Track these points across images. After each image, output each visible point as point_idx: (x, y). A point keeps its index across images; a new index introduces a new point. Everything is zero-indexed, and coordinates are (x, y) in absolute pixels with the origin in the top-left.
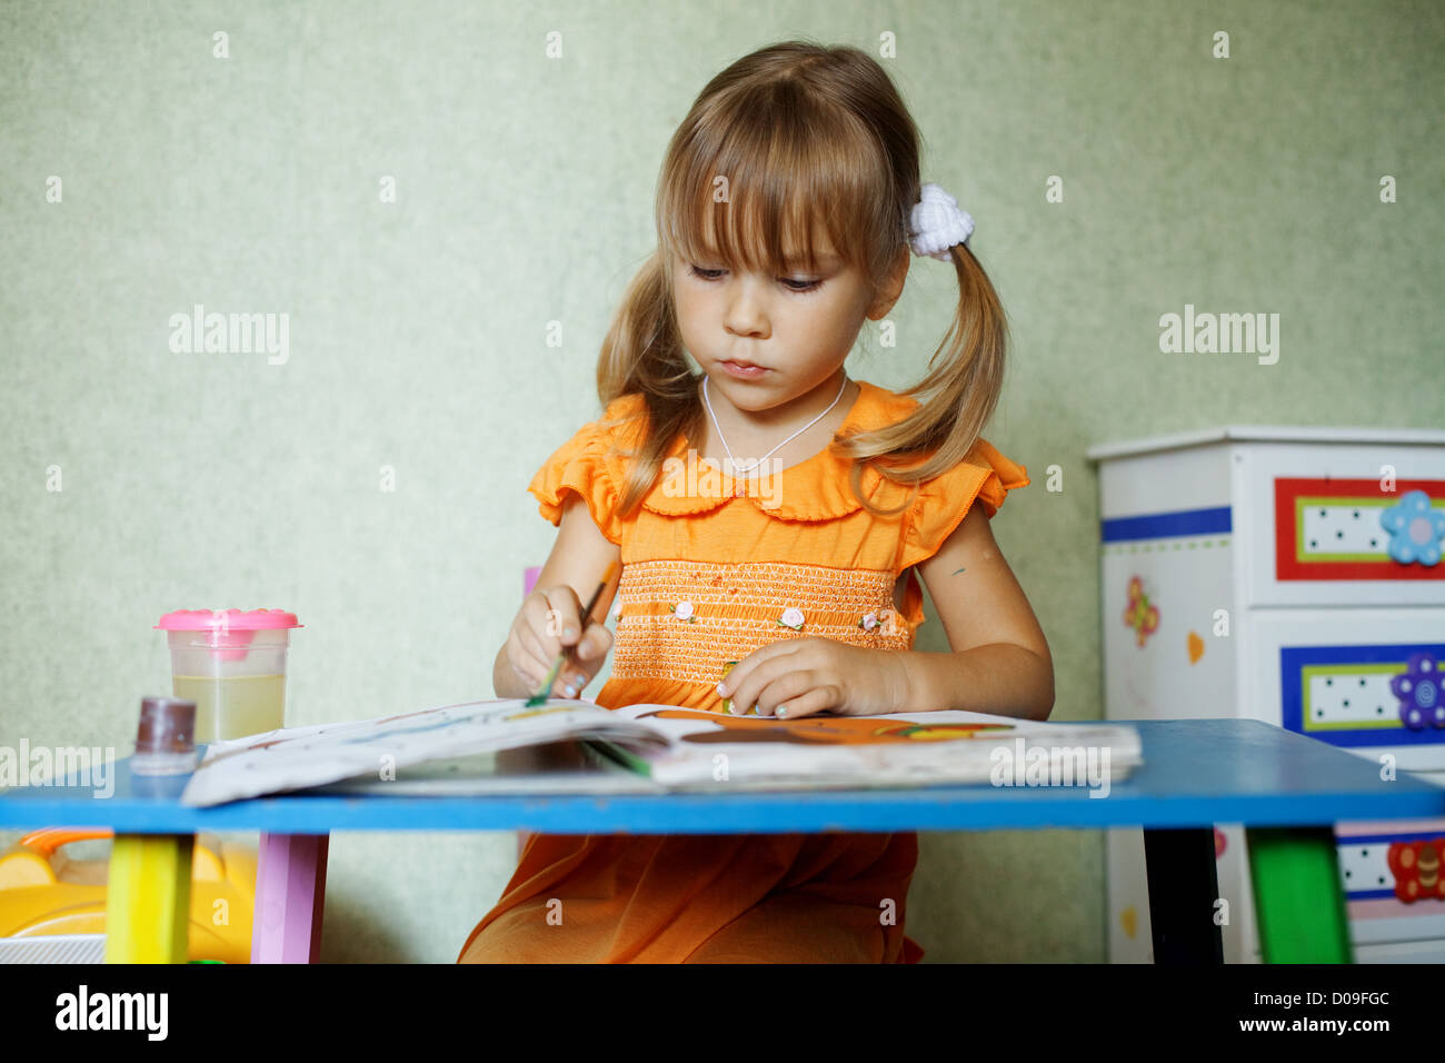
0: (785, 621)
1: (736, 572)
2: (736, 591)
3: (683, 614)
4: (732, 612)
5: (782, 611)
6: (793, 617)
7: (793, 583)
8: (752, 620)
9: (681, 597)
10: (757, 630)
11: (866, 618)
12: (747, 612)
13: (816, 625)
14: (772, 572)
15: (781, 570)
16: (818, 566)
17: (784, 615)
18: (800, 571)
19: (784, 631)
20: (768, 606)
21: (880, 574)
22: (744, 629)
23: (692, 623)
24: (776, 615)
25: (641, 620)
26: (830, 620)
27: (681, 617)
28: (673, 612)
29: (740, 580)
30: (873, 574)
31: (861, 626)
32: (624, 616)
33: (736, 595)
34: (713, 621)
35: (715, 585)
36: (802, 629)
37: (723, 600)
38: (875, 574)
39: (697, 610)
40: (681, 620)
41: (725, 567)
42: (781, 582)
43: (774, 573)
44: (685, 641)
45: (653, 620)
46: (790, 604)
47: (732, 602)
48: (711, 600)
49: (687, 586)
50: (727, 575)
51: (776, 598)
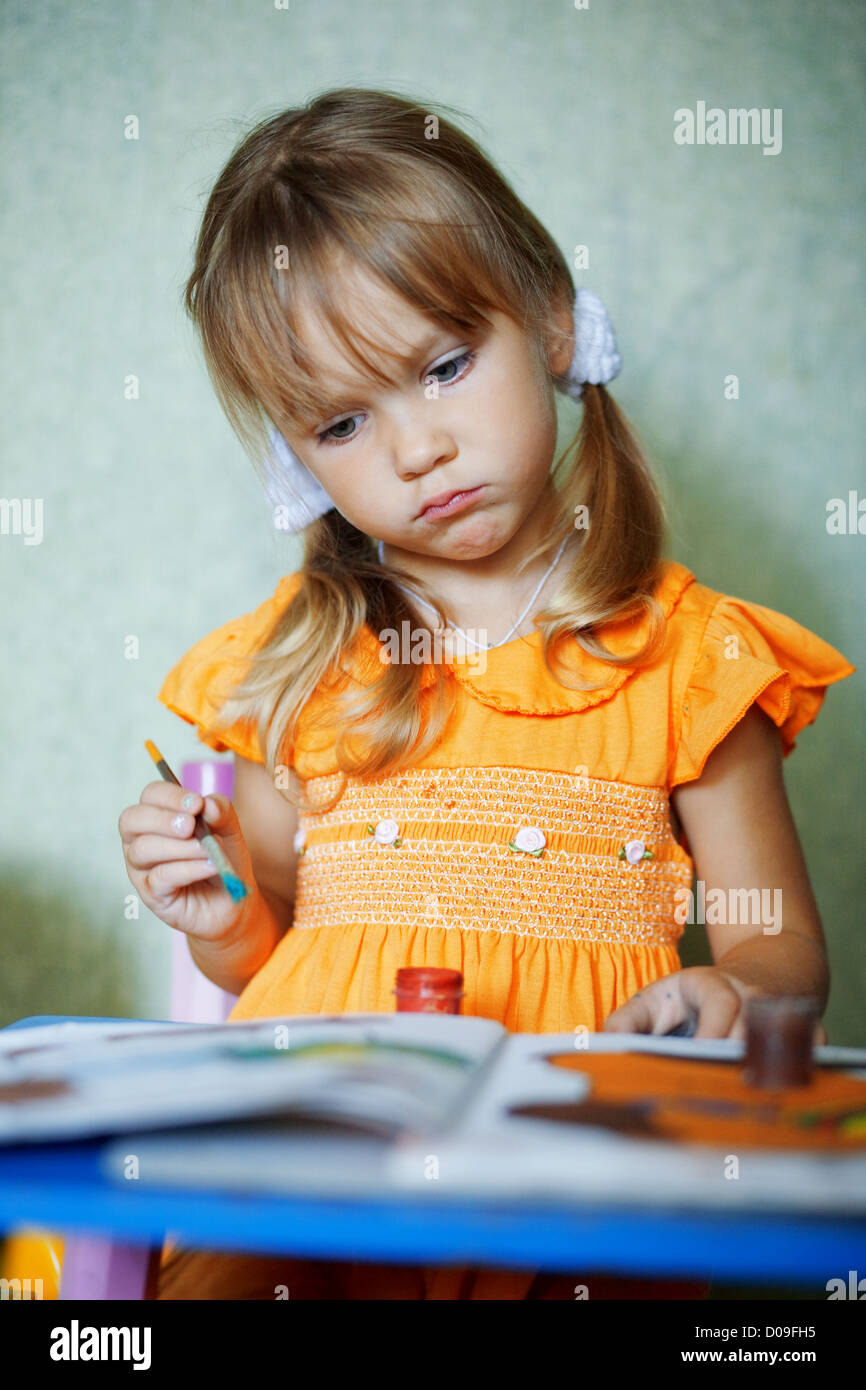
0: (519, 844)
1: (453, 778)
2: (453, 804)
3: (385, 836)
4: (450, 831)
5: (515, 832)
6: (530, 839)
7: (529, 794)
8: (477, 843)
9: (382, 814)
10: (483, 855)
11: (629, 847)
12: (469, 832)
13: (562, 852)
14: (503, 779)
15: (514, 777)
16: (562, 772)
17: (519, 837)
18: (540, 780)
19: (519, 858)
20: (497, 825)
21: (648, 790)
22: (465, 854)
23: (397, 847)
24: (508, 837)
25: (332, 849)
26: (581, 844)
27: (383, 840)
28: (373, 834)
29: (459, 789)
30: (638, 789)
31: (623, 858)
32: (309, 847)
33: (454, 810)
34: (425, 845)
35: (428, 796)
36: (542, 855)
37: (437, 816)
38: (643, 790)
39: (403, 830)
40: (383, 845)
41: (440, 771)
42: (513, 793)
43: (504, 780)
44: (390, 872)
45: (346, 847)
46: (525, 823)
47: (449, 819)
48: (421, 815)
49: (389, 799)
50: (442, 783)
51: (507, 814)
